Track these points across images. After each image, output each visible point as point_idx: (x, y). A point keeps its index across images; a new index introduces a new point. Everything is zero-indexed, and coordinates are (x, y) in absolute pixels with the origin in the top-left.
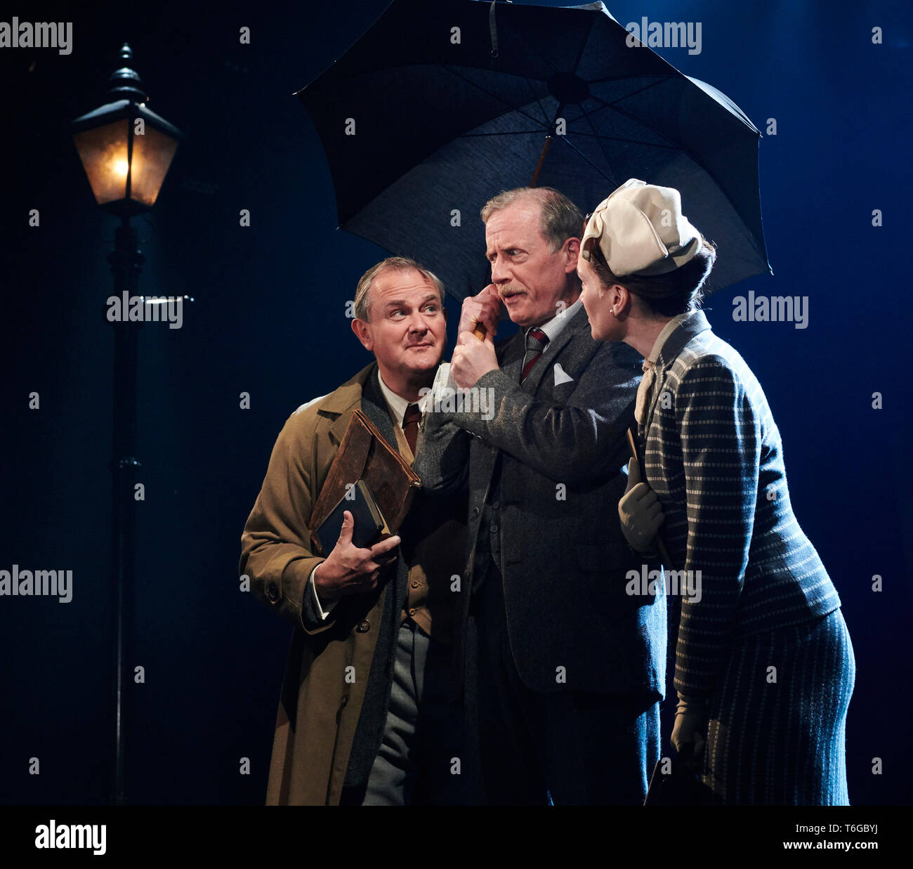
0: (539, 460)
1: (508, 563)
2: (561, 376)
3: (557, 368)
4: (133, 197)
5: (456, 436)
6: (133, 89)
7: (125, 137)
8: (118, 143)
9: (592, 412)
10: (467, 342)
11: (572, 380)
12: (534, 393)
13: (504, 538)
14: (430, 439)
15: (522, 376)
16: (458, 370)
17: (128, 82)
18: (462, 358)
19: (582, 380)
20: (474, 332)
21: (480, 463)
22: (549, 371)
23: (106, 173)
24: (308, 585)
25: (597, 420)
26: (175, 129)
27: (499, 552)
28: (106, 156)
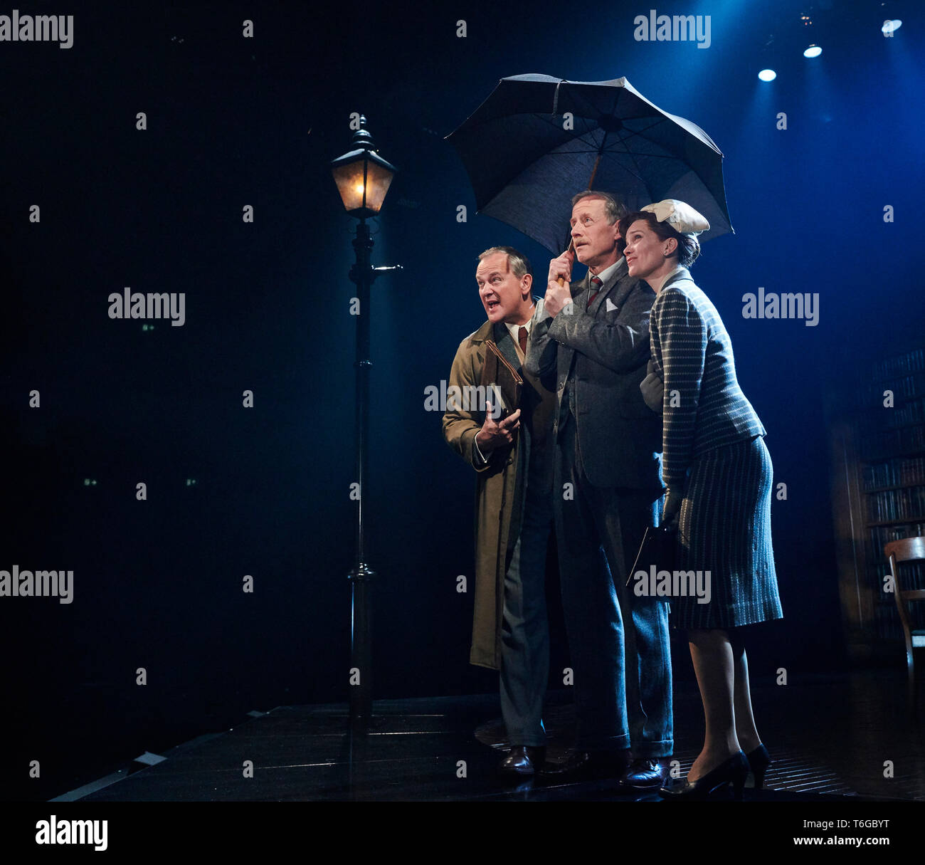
0: (599, 357)
1: (580, 414)
2: (610, 306)
3: (608, 301)
4: (368, 207)
5: (550, 341)
6: (367, 142)
7: (362, 171)
8: (358, 175)
9: (629, 328)
10: (554, 287)
11: (617, 308)
12: (594, 316)
13: (578, 399)
14: (533, 345)
15: (588, 304)
16: (549, 304)
17: (364, 138)
18: (550, 298)
19: (623, 308)
20: (557, 280)
21: (563, 358)
22: (603, 303)
23: (351, 192)
24: (474, 445)
25: (633, 333)
26: (392, 166)
27: (574, 407)
28: (351, 182)
